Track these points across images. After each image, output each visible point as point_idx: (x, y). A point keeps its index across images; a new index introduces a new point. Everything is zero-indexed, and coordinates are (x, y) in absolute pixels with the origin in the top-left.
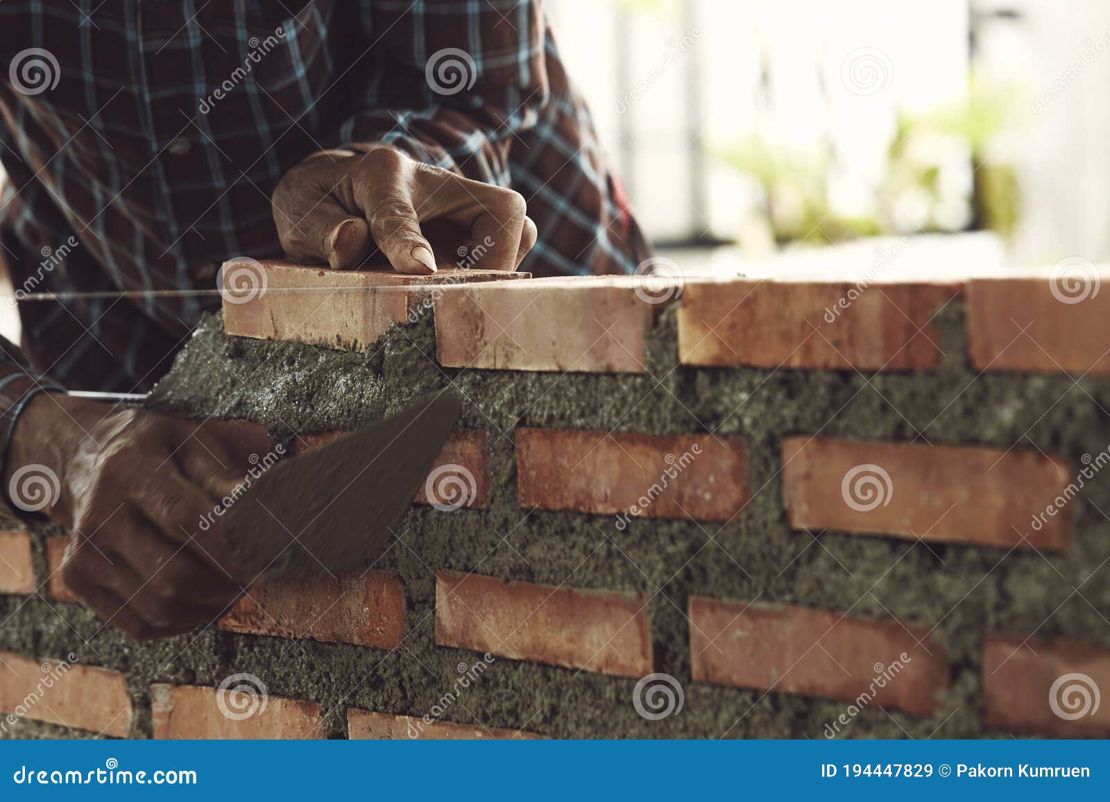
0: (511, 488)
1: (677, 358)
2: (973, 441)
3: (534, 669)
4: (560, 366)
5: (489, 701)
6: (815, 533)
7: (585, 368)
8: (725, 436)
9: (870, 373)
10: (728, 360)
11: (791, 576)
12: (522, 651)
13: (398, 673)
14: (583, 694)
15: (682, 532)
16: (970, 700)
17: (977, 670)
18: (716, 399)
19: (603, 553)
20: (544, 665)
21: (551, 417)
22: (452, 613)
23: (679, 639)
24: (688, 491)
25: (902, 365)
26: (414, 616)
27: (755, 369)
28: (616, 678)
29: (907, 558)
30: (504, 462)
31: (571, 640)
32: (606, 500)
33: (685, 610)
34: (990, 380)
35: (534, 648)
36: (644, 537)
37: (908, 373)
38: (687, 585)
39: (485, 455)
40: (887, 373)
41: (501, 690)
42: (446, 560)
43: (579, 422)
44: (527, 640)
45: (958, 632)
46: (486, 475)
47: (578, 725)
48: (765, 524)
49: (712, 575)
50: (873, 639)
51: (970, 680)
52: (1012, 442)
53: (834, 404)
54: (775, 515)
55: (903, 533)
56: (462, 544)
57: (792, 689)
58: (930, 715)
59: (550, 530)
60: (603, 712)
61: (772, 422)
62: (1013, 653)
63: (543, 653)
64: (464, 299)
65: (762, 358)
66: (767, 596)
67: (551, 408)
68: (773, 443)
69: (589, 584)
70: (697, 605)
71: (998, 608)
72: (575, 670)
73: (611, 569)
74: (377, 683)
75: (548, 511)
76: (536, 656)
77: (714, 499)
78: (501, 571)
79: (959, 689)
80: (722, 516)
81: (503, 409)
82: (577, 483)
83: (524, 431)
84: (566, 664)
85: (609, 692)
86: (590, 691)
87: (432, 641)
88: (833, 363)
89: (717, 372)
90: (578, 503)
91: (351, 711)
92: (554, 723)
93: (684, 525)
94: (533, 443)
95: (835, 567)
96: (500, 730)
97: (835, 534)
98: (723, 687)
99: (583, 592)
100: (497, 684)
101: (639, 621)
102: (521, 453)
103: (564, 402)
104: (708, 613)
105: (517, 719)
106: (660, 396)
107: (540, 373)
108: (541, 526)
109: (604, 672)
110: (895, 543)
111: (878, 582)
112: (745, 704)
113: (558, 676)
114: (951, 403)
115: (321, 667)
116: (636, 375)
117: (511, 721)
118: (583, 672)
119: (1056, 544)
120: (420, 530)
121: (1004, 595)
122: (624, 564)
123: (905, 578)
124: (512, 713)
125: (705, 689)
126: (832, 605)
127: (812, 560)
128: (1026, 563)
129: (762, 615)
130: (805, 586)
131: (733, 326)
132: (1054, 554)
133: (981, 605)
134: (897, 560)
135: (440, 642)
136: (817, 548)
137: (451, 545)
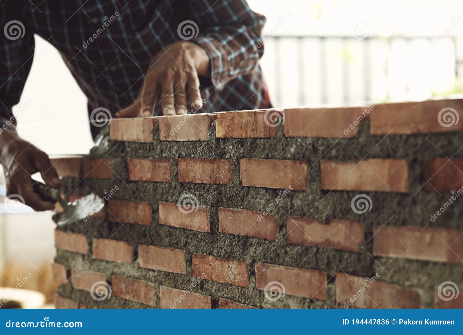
0: (177, 176)
1: (215, 136)
2: (285, 158)
3: (182, 230)
4: (188, 139)
5: (171, 241)
6: (249, 187)
7: (194, 139)
8: (227, 159)
9: (261, 138)
10: (227, 136)
11: (243, 200)
12: (179, 225)
13: (150, 233)
14: (193, 237)
15: (216, 188)
16: (284, 236)
17: (286, 226)
18: (225, 148)
19: (198, 194)
20: (184, 229)
21: (186, 155)
22: (163, 214)
23: (216, 220)
24: (218, 175)
25: (268, 136)
26: (154, 215)
27: (234, 138)
28: (201, 232)
29: (269, 194)
30: (175, 168)
31: (191, 221)
32: (199, 179)
33: (218, 211)
34: (289, 139)
35: (182, 224)
36: (208, 190)
37: (269, 138)
38: (218, 204)
39: (171, 166)
40: (264, 139)
41: (174, 237)
42: (162, 199)
43: (193, 156)
44: (180, 222)
45: (281, 216)
46: (171, 173)
47: (192, 247)
48: (236, 185)
49: (224, 200)
51: (284, 229)
52: (294, 158)
53: (252, 148)
54: (238, 182)
55: (269, 187)
56: (165, 193)
57: (243, 235)
58: (275, 241)
59: (186, 188)
60: (198, 243)
61: (238, 154)
62: (294, 221)
63: (184, 225)
64: (166, 120)
65: (236, 135)
66: (237, 207)
67: (186, 152)
68: (238, 160)
70: (221, 209)
71: (291, 208)
72: (192, 230)
74: (145, 236)
75: (185, 183)
76: (182, 227)
77: (224, 178)
78: (174, 201)
79: (281, 233)
80: (226, 183)
81: (175, 153)
82: (192, 175)
83: (180, 159)
84: (189, 229)
85: (199, 237)
86: (195, 236)
87: (158, 223)
88: (252, 136)
89: (225, 139)
90: (193, 180)
91: (139, 244)
92: (187, 246)
93: (217, 186)
94: (182, 162)
95: (253, 197)
96: (173, 249)
97: (253, 187)
98: (226, 234)
100: (173, 235)
101: (207, 215)
102: (179, 166)
103: (189, 150)
104: (223, 211)
105: (178, 246)
106: (211, 147)
107: (184, 142)
108: (184, 187)
109: (198, 231)
110: (267, 189)
111: (263, 202)
112: (231, 239)
113: (187, 232)
114: (279, 146)
116: (206, 141)
117: (176, 246)
118: (194, 231)
119: (304, 188)
120: (156, 190)
121: (292, 204)
122: (203, 198)
123: (269, 200)
124: (176, 243)
125: (222, 235)
126: (252, 208)
127: (247, 195)
128: (297, 194)
129: (236, 212)
130: (246, 204)
131: (228, 126)
132: (303, 191)
133: (287, 207)
134: (267, 194)
135: (160, 223)
136: (248, 191)
137: (163, 194)
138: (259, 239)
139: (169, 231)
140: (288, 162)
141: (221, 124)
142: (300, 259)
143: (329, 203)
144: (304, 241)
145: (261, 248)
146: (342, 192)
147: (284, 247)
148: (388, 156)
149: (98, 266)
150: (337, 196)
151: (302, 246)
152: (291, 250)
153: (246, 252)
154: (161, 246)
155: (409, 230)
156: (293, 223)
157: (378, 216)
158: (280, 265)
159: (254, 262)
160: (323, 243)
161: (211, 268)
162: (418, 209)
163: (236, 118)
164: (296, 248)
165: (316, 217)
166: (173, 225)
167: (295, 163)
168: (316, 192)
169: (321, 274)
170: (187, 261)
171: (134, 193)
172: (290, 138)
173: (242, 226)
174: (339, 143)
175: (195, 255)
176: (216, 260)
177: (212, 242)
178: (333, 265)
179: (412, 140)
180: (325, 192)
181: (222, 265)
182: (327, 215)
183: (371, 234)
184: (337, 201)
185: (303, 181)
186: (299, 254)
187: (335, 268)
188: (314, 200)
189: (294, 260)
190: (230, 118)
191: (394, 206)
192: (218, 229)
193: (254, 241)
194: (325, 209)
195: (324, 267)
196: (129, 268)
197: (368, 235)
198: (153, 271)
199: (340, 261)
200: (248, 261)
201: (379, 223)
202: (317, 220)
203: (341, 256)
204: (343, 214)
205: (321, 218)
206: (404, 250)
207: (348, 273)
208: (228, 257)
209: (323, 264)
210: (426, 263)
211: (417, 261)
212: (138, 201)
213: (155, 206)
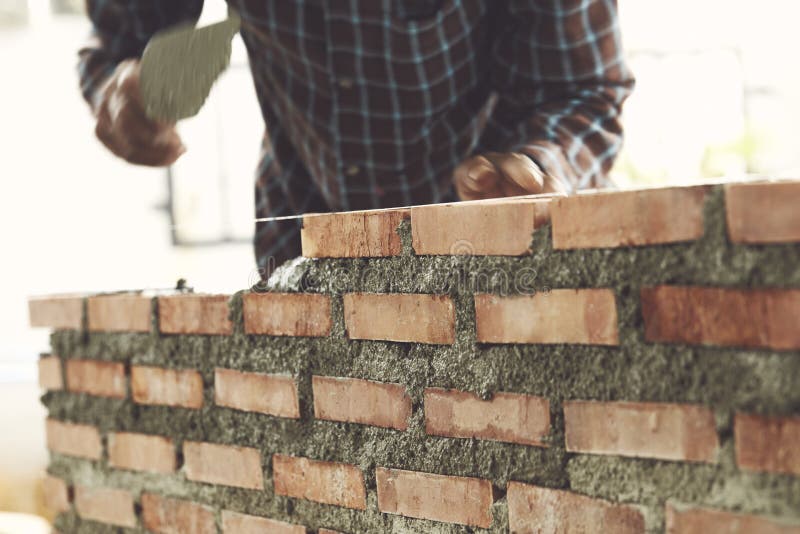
0: (242, 324)
2: (417, 292)
3: (253, 416)
5: (236, 432)
6: (360, 341)
8: (322, 294)
9: (376, 258)
10: (322, 255)
11: (351, 364)
12: (249, 407)
13: (201, 422)
14: (273, 428)
15: (307, 343)
16: (421, 422)
17: (422, 406)
19: (278, 355)
20: (258, 414)
22: (222, 390)
23: (309, 397)
24: (309, 322)
25: (387, 253)
26: (207, 392)
27: (332, 259)
28: (286, 419)
29: (393, 352)
31: (267, 401)
32: (278, 328)
33: (311, 383)
35: (253, 406)
38: (312, 370)
41: (241, 428)
42: (219, 363)
44: (251, 401)
45: (415, 389)
47: (272, 444)
48: (339, 338)
49: (321, 364)
50: (383, 393)
51: (420, 410)
54: (342, 332)
55: (392, 340)
56: (224, 355)
57: (353, 421)
58: (405, 431)
59: (258, 345)
62: (435, 396)
63: (257, 408)
65: (334, 253)
66: (342, 374)
68: (340, 298)
69: (274, 371)
70: (316, 379)
71: (429, 375)
72: (269, 416)
73: (282, 363)
74: (193, 426)
75: (257, 335)
76: (254, 410)
77: (319, 326)
78: (239, 367)
79: (416, 417)
80: (323, 334)
82: (266, 321)
84: (265, 412)
85: (283, 426)
86: (276, 426)
87: (214, 403)
88: (361, 255)
90: (268, 330)
91: (184, 441)
92: (263, 443)
93: (308, 339)
95: (367, 358)
97: (366, 341)
98: (327, 421)
99: (271, 375)
100: (240, 425)
101: (293, 389)
104: (319, 383)
105: (248, 441)
108: (255, 344)
109: (281, 416)
110: (389, 344)
111: (384, 364)
112: (335, 429)
113: (262, 418)
115: (172, 420)
117: (246, 443)
118: (273, 417)
119: (449, 341)
120: (208, 348)
121: (431, 368)
122: (287, 361)
123: (393, 362)
124: (246, 438)
125: (320, 423)
126: (367, 377)
127: (358, 355)
128: (439, 351)
129: (341, 383)
130: (356, 368)
131: (322, 237)
132: (449, 346)
133: (423, 373)
134: (390, 352)
135: (218, 403)
136: (360, 348)
137: (220, 355)
138: (380, 427)
139: (232, 418)
140: (423, 297)
141: (310, 235)
142: (449, 459)
143: (491, 366)
144: (454, 429)
145: (382, 445)
146: (510, 345)
147: (421, 440)
148: (583, 285)
149: (119, 479)
150: (503, 354)
151: (451, 439)
152: (433, 446)
153: (360, 450)
154: (221, 443)
155: (621, 406)
156: (433, 400)
157: (571, 385)
158: (416, 470)
159: (373, 466)
160: (483, 433)
161: (303, 478)
162: (635, 373)
163: (334, 224)
164: (441, 442)
165: (471, 389)
166: (238, 406)
167: (434, 299)
168: (470, 346)
169: (482, 484)
170: (264, 468)
171: (172, 354)
172: (424, 256)
173: (351, 407)
174: (502, 265)
175: (278, 458)
176: (311, 464)
177: (304, 435)
178: (502, 468)
179: (620, 257)
180: (484, 347)
181: (322, 473)
182: (488, 385)
183: (562, 415)
184: (503, 360)
185: (448, 330)
186: (446, 452)
187: (505, 474)
188: (466, 361)
189: (438, 463)
190: (325, 225)
191: (596, 367)
192: (313, 412)
193: (372, 431)
194: (484, 374)
195: (487, 472)
196: (170, 481)
197: (557, 419)
198: (210, 485)
199: (513, 463)
200: (364, 466)
201: (573, 397)
202: (473, 393)
203: (515, 454)
204: (514, 383)
205: (479, 390)
206: (615, 440)
207: (526, 482)
208: (331, 458)
209: (486, 468)
210: (651, 463)
211: (637, 459)
212: (180, 368)
213: (209, 376)
